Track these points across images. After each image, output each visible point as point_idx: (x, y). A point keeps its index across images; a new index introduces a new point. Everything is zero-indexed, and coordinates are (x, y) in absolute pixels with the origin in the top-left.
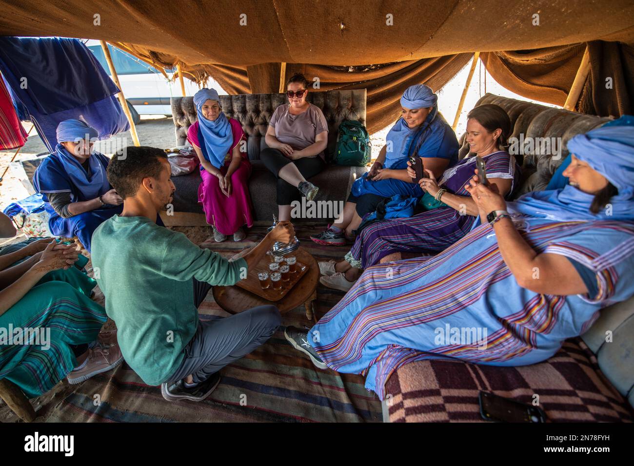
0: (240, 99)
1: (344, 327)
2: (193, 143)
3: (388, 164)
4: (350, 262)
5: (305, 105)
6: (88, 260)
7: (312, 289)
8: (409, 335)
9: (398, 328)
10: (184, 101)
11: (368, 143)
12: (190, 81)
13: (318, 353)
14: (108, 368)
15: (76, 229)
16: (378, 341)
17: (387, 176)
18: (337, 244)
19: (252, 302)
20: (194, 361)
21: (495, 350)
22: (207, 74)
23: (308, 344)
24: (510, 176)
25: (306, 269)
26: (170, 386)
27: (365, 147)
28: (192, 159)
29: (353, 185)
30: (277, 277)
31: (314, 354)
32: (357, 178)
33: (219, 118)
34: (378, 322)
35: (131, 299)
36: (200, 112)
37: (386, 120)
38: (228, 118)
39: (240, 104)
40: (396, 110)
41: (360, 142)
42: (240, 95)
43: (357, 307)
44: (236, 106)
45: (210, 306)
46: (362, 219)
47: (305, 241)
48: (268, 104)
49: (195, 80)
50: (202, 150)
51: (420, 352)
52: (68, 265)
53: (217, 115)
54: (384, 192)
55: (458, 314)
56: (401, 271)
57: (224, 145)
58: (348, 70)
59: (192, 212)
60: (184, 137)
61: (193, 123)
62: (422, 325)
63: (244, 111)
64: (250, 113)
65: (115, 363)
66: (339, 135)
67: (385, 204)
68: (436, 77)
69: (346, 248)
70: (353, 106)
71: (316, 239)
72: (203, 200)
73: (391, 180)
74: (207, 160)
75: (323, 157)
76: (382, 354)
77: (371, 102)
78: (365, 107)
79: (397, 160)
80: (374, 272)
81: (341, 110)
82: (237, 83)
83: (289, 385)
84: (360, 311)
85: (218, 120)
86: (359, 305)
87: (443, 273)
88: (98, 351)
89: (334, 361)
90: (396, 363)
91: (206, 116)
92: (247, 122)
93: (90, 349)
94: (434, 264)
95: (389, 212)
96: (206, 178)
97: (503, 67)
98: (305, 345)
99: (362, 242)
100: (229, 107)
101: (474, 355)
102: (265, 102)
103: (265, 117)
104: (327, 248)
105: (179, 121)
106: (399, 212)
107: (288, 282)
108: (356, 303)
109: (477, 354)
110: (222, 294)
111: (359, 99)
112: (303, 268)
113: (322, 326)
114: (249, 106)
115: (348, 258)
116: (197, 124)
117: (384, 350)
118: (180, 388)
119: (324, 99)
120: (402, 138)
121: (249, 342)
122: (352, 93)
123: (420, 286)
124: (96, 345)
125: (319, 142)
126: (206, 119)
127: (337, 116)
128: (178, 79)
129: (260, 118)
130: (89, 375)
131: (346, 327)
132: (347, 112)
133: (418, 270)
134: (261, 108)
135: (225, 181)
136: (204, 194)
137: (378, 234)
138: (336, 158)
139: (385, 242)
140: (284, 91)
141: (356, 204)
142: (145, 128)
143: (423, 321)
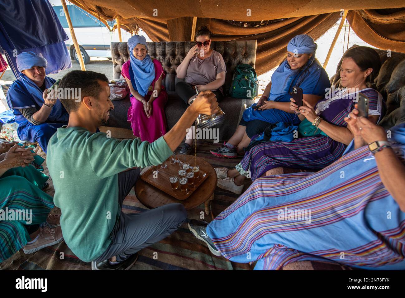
0: (161, 45)
1: (236, 224)
2: (125, 77)
3: (272, 98)
4: (239, 171)
5: (210, 51)
6: (44, 160)
7: (211, 192)
8: (293, 238)
9: (284, 231)
10: (120, 46)
11: (256, 81)
12: (125, 31)
13: (215, 244)
14: (54, 243)
15: (37, 136)
16: (265, 240)
17: (272, 106)
18: (231, 157)
19: (164, 200)
20: (118, 245)
21: (369, 258)
22: (138, 26)
23: (206, 235)
24: (378, 112)
25: (206, 176)
26: (99, 263)
27: (254, 85)
28: (124, 89)
29: (244, 113)
30: (184, 181)
31: (211, 243)
32: (247, 108)
33: (145, 58)
34: (267, 224)
35: (71, 195)
36: (131, 53)
37: (269, 65)
38: (152, 58)
39: (161, 49)
40: (278, 58)
41: (250, 81)
42: (162, 43)
43: (248, 209)
44: (158, 51)
45: (132, 199)
46: (250, 139)
47: (205, 153)
48: (182, 50)
49: (129, 31)
50: (132, 82)
51: (301, 253)
52: (25, 163)
53: (144, 56)
54: (270, 119)
55: (337, 224)
56: (285, 183)
57: (148, 79)
58: (243, 26)
59: (123, 128)
60: (119, 73)
61: (126, 61)
62: (305, 231)
63: (164, 54)
64: (168, 56)
65: (59, 240)
66: (234, 75)
67: (271, 129)
68: (311, 33)
69: (236, 160)
70: (246, 53)
71: (215, 153)
72: (131, 119)
73: (275, 110)
74: (135, 90)
75: (221, 91)
76: (269, 252)
77: (260, 50)
78: (255, 54)
79: (279, 95)
80: (263, 183)
81: (237, 56)
82: (160, 33)
83: (191, 266)
84: (250, 213)
85: (145, 59)
86: (250, 209)
87: (324, 188)
88: (48, 230)
89: (227, 251)
90: (282, 261)
91: (136, 56)
92: (166, 63)
93: (41, 228)
94: (314, 179)
95: (274, 136)
96: (134, 103)
97: (365, 26)
98: (204, 235)
99: (251, 157)
100: (153, 51)
101: (349, 259)
102: (180, 48)
103: (179, 59)
104: (223, 160)
105: (116, 60)
106: (282, 137)
107: (193, 185)
108: (247, 206)
109: (352, 259)
110: (142, 192)
111: (251, 47)
112: (205, 175)
113: (218, 222)
114: (168, 51)
115: (238, 168)
116: (129, 63)
117: (271, 248)
118: (106, 265)
119: (224, 47)
120: (284, 78)
121: (162, 232)
122: (246, 43)
123: (303, 198)
124: (46, 225)
125: (218, 79)
126: (136, 58)
127: (233, 60)
128: (117, 30)
129: (175, 60)
130: (40, 248)
131: (238, 225)
132: (241, 57)
133: (300, 183)
134: (176, 53)
135: (148, 105)
136: (132, 115)
137: (264, 153)
138: (232, 92)
139: (270, 159)
140: (194, 41)
141: (246, 127)
142: (93, 66)
143: (306, 228)
